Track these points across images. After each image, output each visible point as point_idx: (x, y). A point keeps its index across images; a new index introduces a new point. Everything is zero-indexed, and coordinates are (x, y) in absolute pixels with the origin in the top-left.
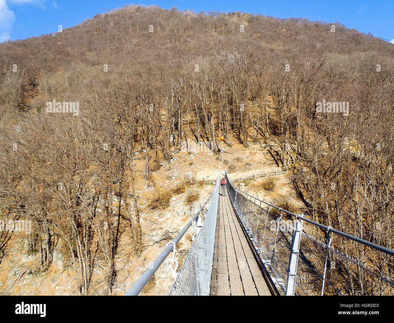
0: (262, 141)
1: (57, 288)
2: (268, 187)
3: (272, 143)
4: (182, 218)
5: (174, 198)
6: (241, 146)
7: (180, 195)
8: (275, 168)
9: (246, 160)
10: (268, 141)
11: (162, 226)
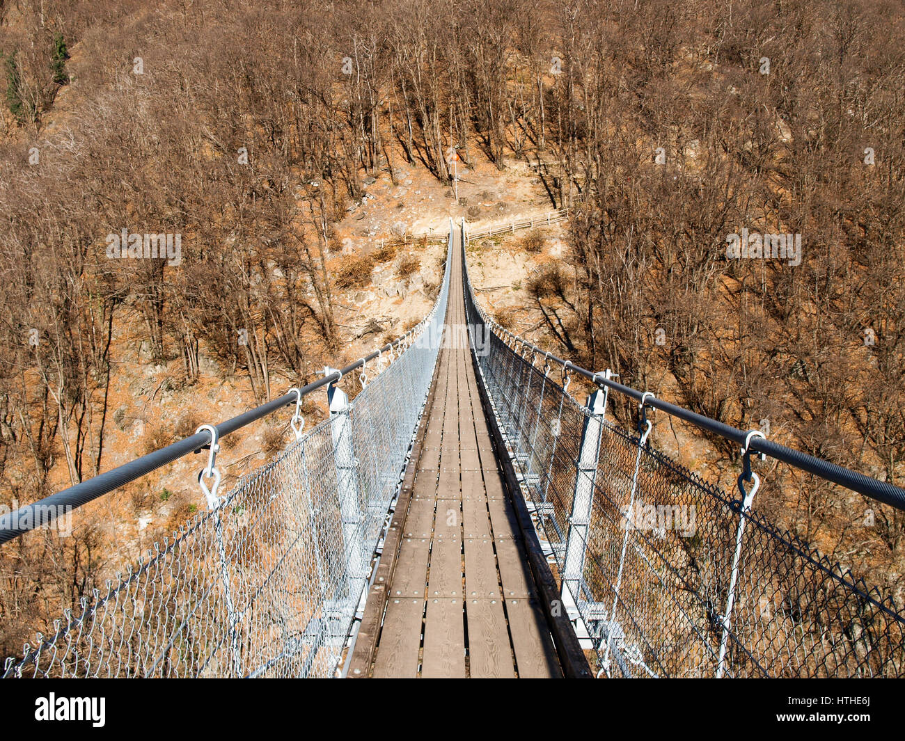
0: (531, 155)
1: (220, 404)
2: (534, 245)
3: (550, 160)
4: (394, 300)
5: (377, 269)
6: (491, 166)
7: (388, 263)
8: (549, 212)
9: (500, 195)
10: (543, 154)
11: (363, 313)
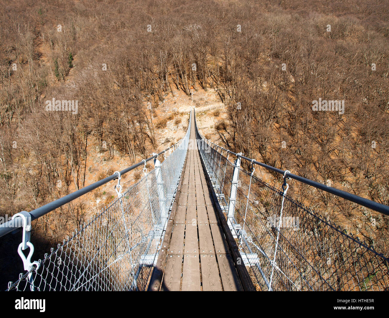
0: (215, 87)
1: (121, 165)
2: (216, 114)
3: (221, 88)
4: (174, 132)
5: (168, 122)
6: (203, 90)
7: (171, 121)
8: (221, 104)
9: (206, 99)
10: (219, 86)
11: (164, 136)
